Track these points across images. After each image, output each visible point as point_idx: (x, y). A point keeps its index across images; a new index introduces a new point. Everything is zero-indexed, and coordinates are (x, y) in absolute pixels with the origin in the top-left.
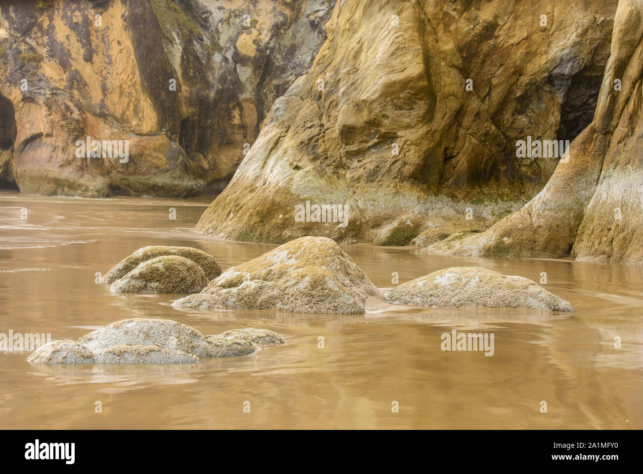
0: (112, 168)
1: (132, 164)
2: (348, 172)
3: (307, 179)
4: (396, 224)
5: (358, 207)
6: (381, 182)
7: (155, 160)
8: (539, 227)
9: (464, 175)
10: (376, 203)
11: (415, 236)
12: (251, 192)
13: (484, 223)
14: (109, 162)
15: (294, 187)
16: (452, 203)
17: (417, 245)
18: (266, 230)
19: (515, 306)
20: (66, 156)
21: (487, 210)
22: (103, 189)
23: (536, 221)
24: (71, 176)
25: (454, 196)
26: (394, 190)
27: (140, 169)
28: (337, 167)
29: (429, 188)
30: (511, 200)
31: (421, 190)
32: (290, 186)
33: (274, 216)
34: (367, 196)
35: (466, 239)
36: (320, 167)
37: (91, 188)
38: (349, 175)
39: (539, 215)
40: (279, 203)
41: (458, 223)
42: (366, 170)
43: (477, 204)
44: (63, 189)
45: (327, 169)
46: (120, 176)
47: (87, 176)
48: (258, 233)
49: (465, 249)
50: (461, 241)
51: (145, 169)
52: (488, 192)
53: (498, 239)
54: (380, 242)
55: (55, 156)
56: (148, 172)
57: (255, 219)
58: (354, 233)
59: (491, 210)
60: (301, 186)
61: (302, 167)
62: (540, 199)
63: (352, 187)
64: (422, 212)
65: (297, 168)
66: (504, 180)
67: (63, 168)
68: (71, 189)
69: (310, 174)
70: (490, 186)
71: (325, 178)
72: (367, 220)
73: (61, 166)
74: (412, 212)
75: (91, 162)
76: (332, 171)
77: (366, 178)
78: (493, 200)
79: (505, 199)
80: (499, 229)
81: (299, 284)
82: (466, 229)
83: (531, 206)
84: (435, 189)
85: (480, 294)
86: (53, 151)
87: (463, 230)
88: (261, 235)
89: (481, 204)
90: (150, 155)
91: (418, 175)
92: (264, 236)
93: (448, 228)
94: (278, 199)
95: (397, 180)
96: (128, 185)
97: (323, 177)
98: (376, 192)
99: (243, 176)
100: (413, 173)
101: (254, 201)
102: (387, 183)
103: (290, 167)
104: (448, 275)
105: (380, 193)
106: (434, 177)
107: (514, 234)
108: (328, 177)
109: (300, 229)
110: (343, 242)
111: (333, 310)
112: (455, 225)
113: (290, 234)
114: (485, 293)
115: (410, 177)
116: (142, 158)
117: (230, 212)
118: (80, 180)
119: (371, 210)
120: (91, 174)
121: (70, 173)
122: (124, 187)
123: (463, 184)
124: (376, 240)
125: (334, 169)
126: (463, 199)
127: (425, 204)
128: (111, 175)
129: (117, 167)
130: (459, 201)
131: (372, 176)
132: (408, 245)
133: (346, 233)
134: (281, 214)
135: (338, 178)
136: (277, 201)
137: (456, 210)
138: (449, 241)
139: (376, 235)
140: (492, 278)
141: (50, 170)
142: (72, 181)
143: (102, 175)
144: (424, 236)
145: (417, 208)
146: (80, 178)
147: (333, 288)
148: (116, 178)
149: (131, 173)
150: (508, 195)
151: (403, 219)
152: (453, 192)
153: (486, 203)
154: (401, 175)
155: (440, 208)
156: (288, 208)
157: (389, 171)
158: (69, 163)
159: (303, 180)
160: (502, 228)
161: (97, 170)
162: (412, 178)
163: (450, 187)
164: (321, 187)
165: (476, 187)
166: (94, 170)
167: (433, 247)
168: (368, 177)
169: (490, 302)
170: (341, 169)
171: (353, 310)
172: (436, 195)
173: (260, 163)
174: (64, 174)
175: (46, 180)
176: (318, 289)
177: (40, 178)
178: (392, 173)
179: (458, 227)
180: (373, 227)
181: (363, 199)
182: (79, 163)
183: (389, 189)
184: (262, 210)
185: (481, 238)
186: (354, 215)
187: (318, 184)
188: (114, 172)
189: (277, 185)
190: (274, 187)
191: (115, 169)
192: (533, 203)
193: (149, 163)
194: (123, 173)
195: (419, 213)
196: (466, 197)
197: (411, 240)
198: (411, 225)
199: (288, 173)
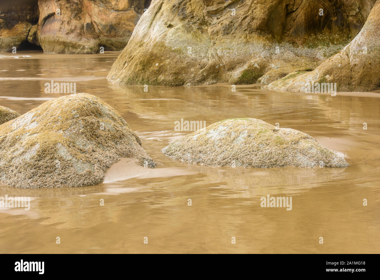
0: (100, 33)
1: (113, 30)
2: (210, 28)
3: (177, 35)
4: (246, 67)
5: (217, 55)
6: (234, 35)
7: (128, 27)
8: (355, 65)
9: (302, 26)
10: (231, 51)
11: (261, 76)
12: (140, 46)
13: (317, 63)
14: (98, 30)
15: (167, 41)
16: (292, 48)
17: (262, 83)
18: (146, 75)
19: (281, 164)
20: (70, 27)
21: (320, 52)
22: (94, 47)
23: (353, 61)
24: (73, 40)
25: (294, 42)
26: (245, 40)
27: (119, 33)
28: (201, 24)
29: (273, 37)
30: (340, 44)
31: (266, 39)
32: (164, 40)
33: (152, 65)
34: (224, 45)
35: (298, 77)
36: (188, 24)
37: (87, 47)
38: (210, 30)
39: (355, 55)
40: (156, 54)
41: (296, 64)
42: (223, 25)
43: (312, 48)
44: (69, 48)
45: (193, 26)
46: (106, 38)
47: (84, 39)
48: (141, 78)
49: (295, 86)
50: (294, 79)
51: (122, 33)
52: (322, 38)
53: (322, 77)
54: (233, 82)
55: (63, 27)
56: (124, 35)
57: (139, 67)
58: (213, 75)
59: (324, 52)
60: (173, 41)
61: (174, 25)
62: (355, 42)
63: (213, 39)
64: (267, 57)
65: (170, 26)
66: (335, 28)
67: (68, 35)
68: (74, 48)
69: (179, 31)
70: (323, 33)
71: (192, 33)
72: (224, 64)
73: (67, 34)
74: (259, 57)
75: (87, 30)
76: (197, 27)
77: (223, 32)
78: (326, 44)
79: (335, 43)
80: (322, 68)
81: (26, 154)
82: (302, 69)
83: (348, 48)
84: (279, 38)
85: (246, 151)
86: (62, 24)
87: (299, 69)
88: (143, 79)
89: (316, 48)
90: (124, 24)
91: (264, 28)
92: (145, 81)
93: (287, 68)
94: (155, 51)
95: (247, 32)
96: (111, 44)
97: (190, 32)
98: (231, 42)
99: (137, 35)
100: (260, 26)
101: (140, 54)
102: (240, 35)
103: (165, 26)
104: (221, 128)
105: (233, 43)
106: (277, 28)
107: (335, 72)
108: (194, 32)
109: (171, 74)
110: (205, 83)
111: (62, 183)
112: (293, 65)
113: (163, 78)
114: (251, 150)
115: (257, 29)
116: (119, 26)
117: (126, 62)
118: (80, 42)
119: (227, 57)
120: (87, 38)
121: (73, 38)
122: (109, 45)
123: (302, 33)
124: (230, 80)
125: (199, 25)
126: (301, 44)
127: (269, 50)
128: (100, 38)
129: (104, 32)
130: (298, 47)
131: (227, 30)
132: (255, 83)
133: (207, 76)
134: (158, 63)
135: (202, 32)
136: (155, 53)
137: (295, 53)
138: (284, 79)
139: (231, 76)
140: (261, 132)
141: (60, 37)
142: (74, 43)
143: (94, 38)
144: (268, 75)
145: (263, 53)
146: (80, 41)
147: (65, 157)
148: (103, 40)
149: (113, 36)
150: (338, 40)
151: (251, 63)
152: (294, 39)
153: (320, 47)
154: (250, 28)
155: (282, 53)
156: (163, 58)
157: (241, 25)
158: (72, 31)
159: (174, 36)
160: (325, 68)
161: (91, 35)
162: (259, 30)
163: (291, 36)
164: (188, 40)
165: (312, 35)
166: (89, 35)
167: (272, 85)
168: (224, 31)
169: (255, 160)
170: (205, 25)
171: (86, 182)
172: (279, 42)
173: (148, 24)
174: (69, 39)
175: (58, 43)
176: (47, 158)
177: (54, 42)
178: (243, 27)
179: (295, 67)
180: (228, 70)
181: (221, 48)
182: (78, 31)
183: (240, 39)
184: (144, 60)
185: (308, 76)
186: (214, 61)
187: (185, 38)
188: (101, 36)
189: (155, 40)
190: (153, 42)
191: (102, 34)
192: (350, 46)
193: (124, 29)
194: (107, 36)
195: (265, 58)
196: (304, 43)
197: (258, 79)
198: (258, 67)
199: (163, 31)
